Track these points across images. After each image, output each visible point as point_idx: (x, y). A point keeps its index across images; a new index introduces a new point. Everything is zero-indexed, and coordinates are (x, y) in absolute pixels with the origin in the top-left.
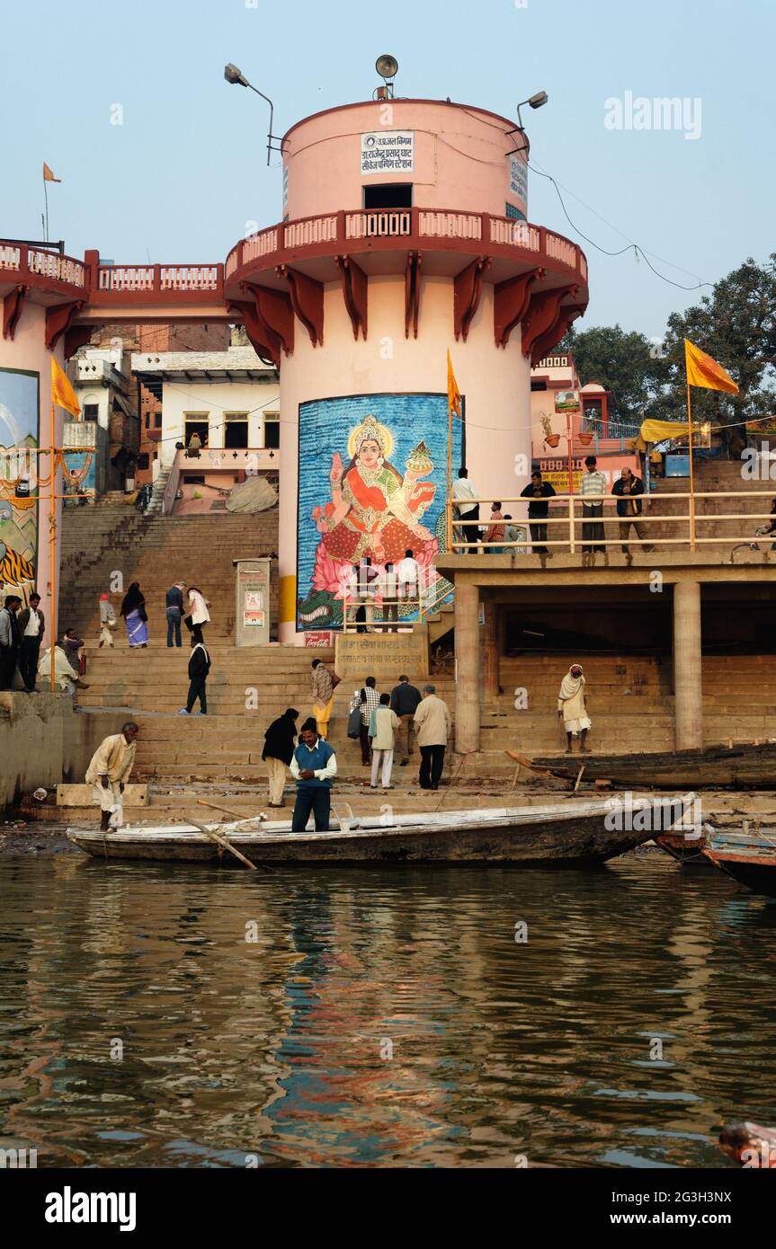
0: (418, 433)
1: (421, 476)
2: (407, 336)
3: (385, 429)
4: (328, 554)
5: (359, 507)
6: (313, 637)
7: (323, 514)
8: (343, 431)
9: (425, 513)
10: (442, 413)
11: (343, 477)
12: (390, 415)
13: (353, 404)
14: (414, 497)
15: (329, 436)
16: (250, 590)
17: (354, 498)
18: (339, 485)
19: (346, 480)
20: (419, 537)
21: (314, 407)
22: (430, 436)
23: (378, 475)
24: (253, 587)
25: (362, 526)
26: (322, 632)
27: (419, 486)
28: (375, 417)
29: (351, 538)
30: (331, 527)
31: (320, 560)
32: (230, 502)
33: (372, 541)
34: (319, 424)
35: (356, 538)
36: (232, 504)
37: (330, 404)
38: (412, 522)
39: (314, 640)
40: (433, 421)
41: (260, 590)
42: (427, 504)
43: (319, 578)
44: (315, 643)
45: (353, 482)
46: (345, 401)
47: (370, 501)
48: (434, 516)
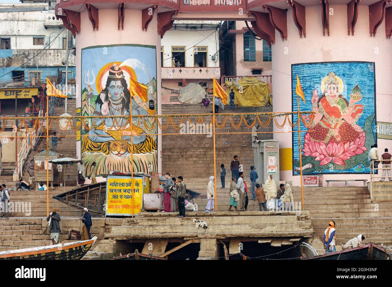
0: (355, 81)
1: (357, 101)
2: (349, 34)
3: (340, 79)
4: (311, 139)
5: (327, 116)
6: (309, 179)
7: (308, 119)
8: (318, 79)
9: (359, 119)
10: (365, 71)
11: (319, 102)
12: (342, 72)
13: (323, 66)
14: (354, 111)
15: (311, 81)
16: (270, 155)
17: (325, 112)
18: (316, 105)
19: (320, 103)
20: (357, 130)
21: (301, 67)
22: (360, 82)
23: (336, 101)
24: (271, 154)
25: (329, 125)
26: (313, 176)
27: (356, 106)
28: (335, 73)
29: (324, 131)
30: (313, 125)
31: (307, 141)
32: (181, 97)
33: (334, 132)
34: (304, 75)
35: (327, 131)
36: (182, 98)
37: (310, 66)
38: (353, 123)
39: (309, 180)
40: (362, 75)
41: (275, 155)
42: (360, 114)
43: (306, 149)
44: (309, 182)
45: (324, 104)
46: (318, 65)
47: (333, 113)
48: (363, 120)
